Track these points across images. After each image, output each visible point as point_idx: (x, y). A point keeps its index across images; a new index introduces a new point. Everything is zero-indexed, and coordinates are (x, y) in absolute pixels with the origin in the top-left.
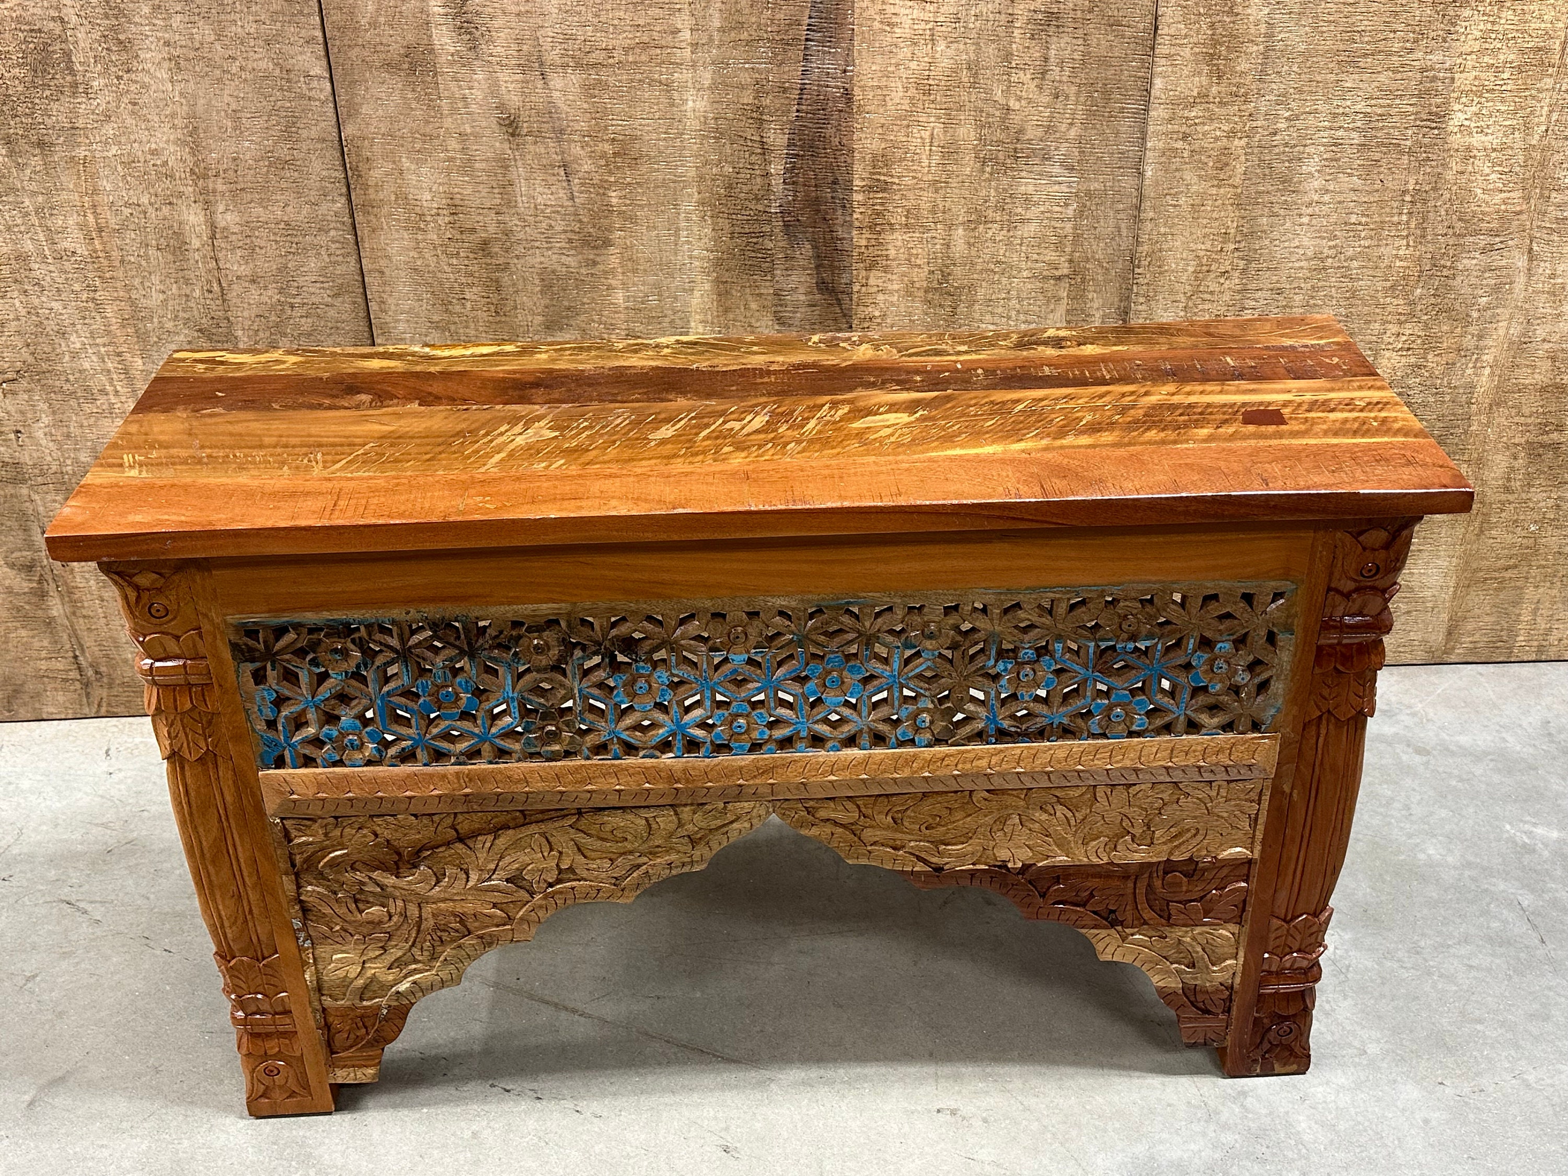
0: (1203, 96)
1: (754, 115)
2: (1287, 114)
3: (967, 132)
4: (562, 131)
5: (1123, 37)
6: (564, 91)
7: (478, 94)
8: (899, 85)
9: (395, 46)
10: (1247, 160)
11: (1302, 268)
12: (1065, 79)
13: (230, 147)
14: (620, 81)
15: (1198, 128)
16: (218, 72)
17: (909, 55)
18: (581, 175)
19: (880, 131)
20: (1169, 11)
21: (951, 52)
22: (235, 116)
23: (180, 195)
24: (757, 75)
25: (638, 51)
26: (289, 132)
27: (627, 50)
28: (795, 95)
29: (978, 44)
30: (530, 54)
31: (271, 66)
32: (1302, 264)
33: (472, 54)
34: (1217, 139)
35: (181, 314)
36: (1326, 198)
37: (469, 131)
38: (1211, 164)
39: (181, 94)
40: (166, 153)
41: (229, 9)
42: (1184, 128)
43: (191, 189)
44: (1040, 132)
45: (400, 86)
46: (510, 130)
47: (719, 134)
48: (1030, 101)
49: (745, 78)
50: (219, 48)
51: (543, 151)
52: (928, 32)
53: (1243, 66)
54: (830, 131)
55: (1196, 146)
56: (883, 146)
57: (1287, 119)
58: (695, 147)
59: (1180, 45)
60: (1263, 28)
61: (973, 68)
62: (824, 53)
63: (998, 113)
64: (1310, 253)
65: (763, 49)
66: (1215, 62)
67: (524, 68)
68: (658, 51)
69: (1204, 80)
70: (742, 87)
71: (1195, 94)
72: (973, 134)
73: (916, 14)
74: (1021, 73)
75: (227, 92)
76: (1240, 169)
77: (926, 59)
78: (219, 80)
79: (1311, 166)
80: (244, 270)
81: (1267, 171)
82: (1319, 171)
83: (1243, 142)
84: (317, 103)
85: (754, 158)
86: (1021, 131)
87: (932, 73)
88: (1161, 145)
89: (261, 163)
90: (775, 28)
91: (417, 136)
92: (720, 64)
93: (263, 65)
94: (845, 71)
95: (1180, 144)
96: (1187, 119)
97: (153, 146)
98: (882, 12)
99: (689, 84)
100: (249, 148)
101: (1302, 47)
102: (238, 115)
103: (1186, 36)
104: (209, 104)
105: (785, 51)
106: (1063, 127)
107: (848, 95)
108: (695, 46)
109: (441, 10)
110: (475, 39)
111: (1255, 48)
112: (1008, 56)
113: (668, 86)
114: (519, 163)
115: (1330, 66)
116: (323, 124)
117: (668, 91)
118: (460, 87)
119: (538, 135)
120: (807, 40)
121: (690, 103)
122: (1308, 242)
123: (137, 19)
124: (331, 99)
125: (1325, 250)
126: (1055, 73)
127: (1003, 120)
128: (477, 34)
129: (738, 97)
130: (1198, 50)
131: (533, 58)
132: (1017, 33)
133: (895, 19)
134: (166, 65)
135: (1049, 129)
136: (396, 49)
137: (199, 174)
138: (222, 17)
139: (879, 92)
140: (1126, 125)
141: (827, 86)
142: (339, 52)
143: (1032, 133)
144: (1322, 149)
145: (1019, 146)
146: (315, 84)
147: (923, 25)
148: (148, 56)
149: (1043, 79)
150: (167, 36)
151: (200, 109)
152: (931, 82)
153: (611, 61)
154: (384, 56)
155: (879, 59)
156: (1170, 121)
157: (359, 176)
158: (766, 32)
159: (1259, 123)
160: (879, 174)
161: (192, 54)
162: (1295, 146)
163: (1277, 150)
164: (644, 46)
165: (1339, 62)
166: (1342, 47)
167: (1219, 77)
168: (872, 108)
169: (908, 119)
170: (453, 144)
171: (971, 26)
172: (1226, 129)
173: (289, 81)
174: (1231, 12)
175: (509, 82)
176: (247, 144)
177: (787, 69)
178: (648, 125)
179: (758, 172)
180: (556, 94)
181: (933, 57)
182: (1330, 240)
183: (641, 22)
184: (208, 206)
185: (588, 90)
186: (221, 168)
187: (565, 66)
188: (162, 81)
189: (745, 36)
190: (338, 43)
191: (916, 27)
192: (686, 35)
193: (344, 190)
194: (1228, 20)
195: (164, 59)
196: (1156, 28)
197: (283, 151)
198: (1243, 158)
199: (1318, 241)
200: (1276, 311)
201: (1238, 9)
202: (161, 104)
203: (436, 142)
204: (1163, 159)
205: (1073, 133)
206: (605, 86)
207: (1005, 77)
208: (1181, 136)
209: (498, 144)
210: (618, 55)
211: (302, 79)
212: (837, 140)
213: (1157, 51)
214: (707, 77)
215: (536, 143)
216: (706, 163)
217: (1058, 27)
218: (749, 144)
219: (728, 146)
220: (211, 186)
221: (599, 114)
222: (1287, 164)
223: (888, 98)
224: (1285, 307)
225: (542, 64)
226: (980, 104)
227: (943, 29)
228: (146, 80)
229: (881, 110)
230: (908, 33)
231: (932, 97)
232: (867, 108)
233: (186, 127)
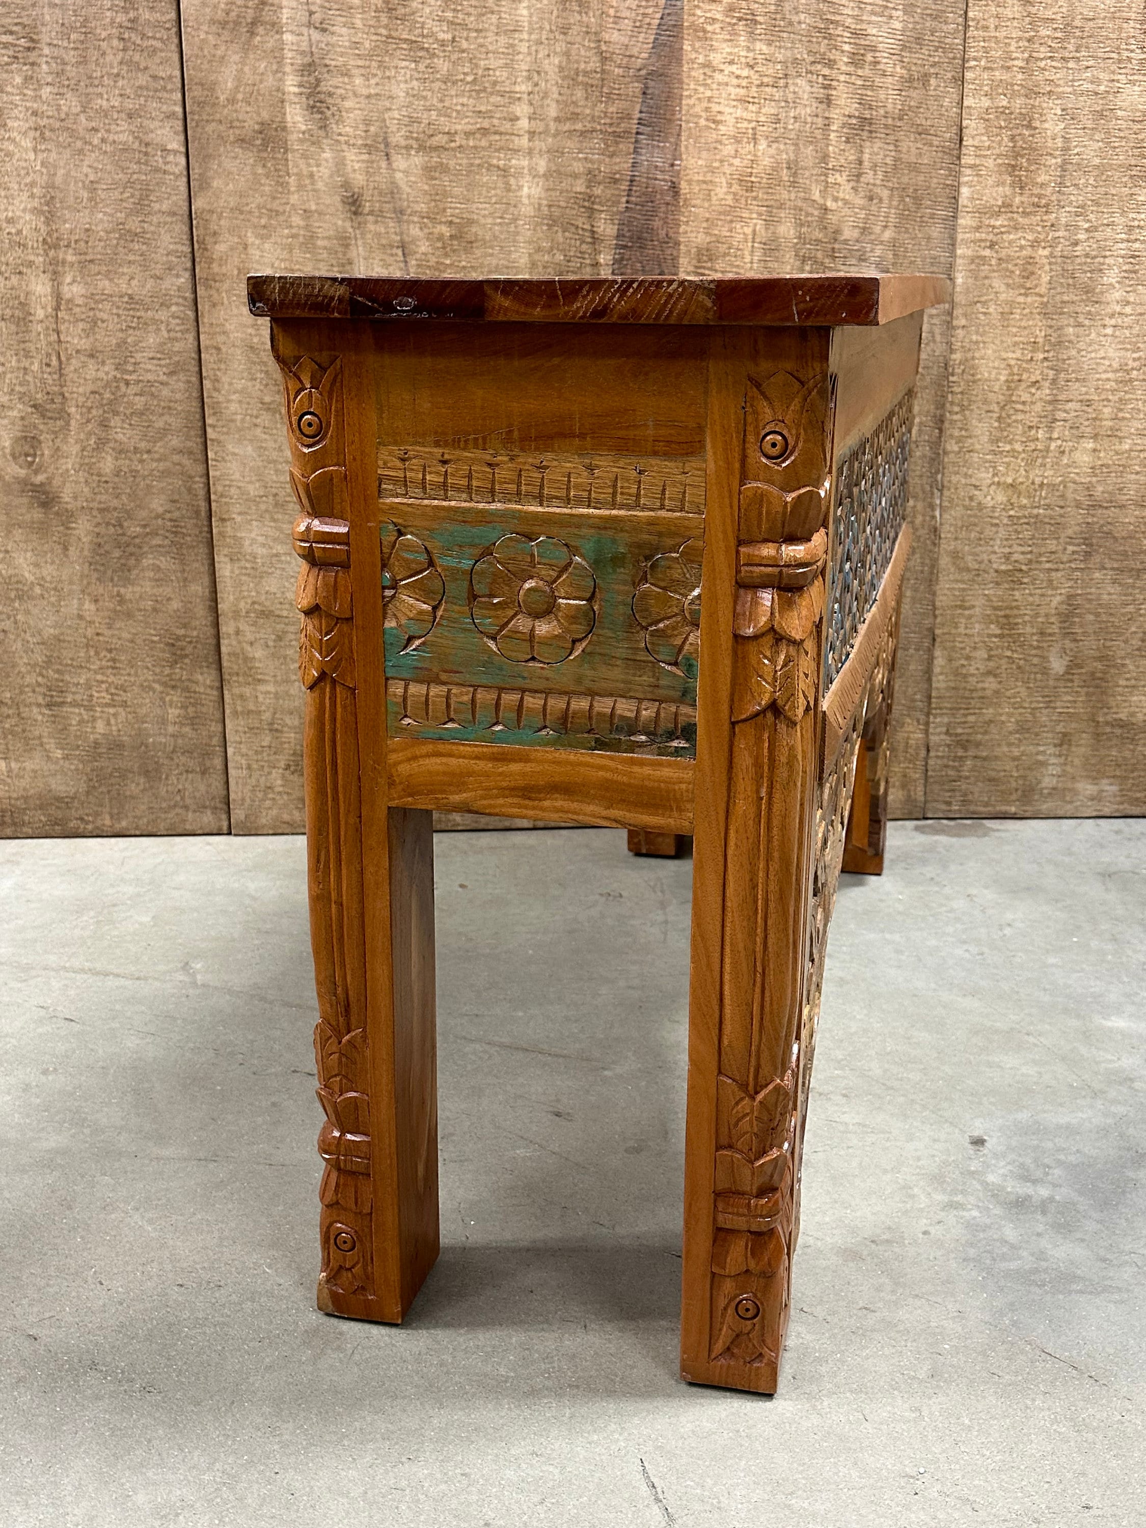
0: (1007, 205)
1: (586, 204)
2: (1086, 226)
3: (787, 230)
4: (402, 212)
5: (931, 145)
6: (406, 172)
7: (324, 171)
8: (723, 180)
9: (251, 123)
10: (1051, 270)
11: (1108, 380)
12: (878, 182)
13: (84, 218)
14: (460, 165)
15: (1004, 236)
16: (79, 144)
17: (733, 152)
18: (418, 256)
19: (705, 225)
20: (973, 124)
21: (772, 151)
22: (92, 187)
23: (31, 264)
24: (590, 165)
25: (478, 136)
26: (141, 206)
27: (468, 134)
28: (624, 186)
29: (796, 145)
30: (377, 135)
31: (131, 138)
32: (1110, 375)
33: (322, 133)
34: (1022, 248)
35: (18, 388)
36: (1128, 310)
37: (313, 208)
38: (1018, 273)
39: (42, 164)
40: (22, 221)
41: (96, 82)
42: (991, 237)
43: (41, 259)
44: (856, 234)
45: (251, 161)
46: (353, 209)
47: (553, 222)
48: (846, 202)
49: (578, 167)
50: (84, 120)
51: (383, 230)
52: (750, 131)
53: (1042, 178)
54: (657, 223)
55: (1003, 254)
56: (708, 239)
57: (1087, 230)
58: (529, 233)
59: (985, 156)
60: (1059, 142)
61: (793, 167)
62: (653, 146)
63: (816, 213)
64: (1116, 365)
65: (597, 142)
66: (1017, 173)
67: (369, 148)
68: (497, 137)
69: (1008, 190)
70: (576, 176)
71: (1000, 203)
72: (792, 232)
73: (739, 113)
74: (837, 175)
75: (86, 163)
76: (1045, 279)
77: (749, 157)
78: (81, 152)
79: (1112, 277)
80: (84, 344)
81: (1071, 281)
82: (1118, 282)
83: (1046, 252)
84: (172, 177)
85: (584, 247)
86: (837, 232)
87: (754, 171)
88: (969, 253)
89: (112, 235)
90: (608, 121)
91: (264, 211)
92: (555, 153)
93: (123, 137)
94: (672, 165)
95: (987, 252)
96: (994, 227)
97: (10, 214)
98: (707, 109)
99: (526, 171)
100: (101, 220)
101: (1097, 161)
102: (95, 186)
103: (989, 148)
104: (68, 174)
105: (617, 143)
106: (877, 229)
107: (674, 188)
108: (532, 134)
109: (296, 90)
110: (326, 119)
111: (1054, 161)
112: (825, 158)
113: (504, 172)
114: (360, 242)
115: (1124, 180)
116: (174, 198)
117: (505, 176)
118: (309, 165)
119: (379, 215)
120: (638, 133)
121: (526, 190)
122: (1113, 354)
123: (9, 89)
124: (185, 173)
125: (1130, 362)
126: (869, 177)
127: (821, 219)
128: (329, 113)
129: (572, 185)
130: (1000, 161)
131: (380, 139)
132: (833, 136)
133: (719, 118)
134: (32, 134)
135: (864, 230)
136: (251, 124)
137: (51, 244)
138: (90, 90)
139: (704, 186)
140: (936, 231)
141: (656, 179)
142: (197, 126)
143: (848, 233)
144: (1121, 260)
145: (837, 246)
146: (171, 158)
147: (745, 125)
148: (16, 125)
149: (858, 181)
150: (35, 105)
151: (58, 180)
152: (753, 179)
153: (453, 145)
154: (237, 132)
155: (704, 154)
156: (978, 228)
157: (206, 249)
158: (599, 124)
159: (1060, 234)
160: (704, 268)
161: (58, 124)
162: (1095, 257)
163: (1078, 260)
164: (484, 132)
165: (1131, 177)
166: (1133, 162)
167: (1021, 188)
168: (698, 202)
169: (731, 214)
170: (297, 220)
171: (790, 127)
172: (1030, 238)
173: (146, 154)
174: (1029, 126)
175: (354, 160)
176: (100, 215)
177: (618, 160)
178: (485, 209)
179: (588, 261)
180: (399, 175)
181: (755, 155)
182: (1134, 352)
183: (483, 108)
184: (56, 277)
185: (429, 171)
186: (73, 238)
187: (408, 148)
188: (26, 150)
189: (579, 126)
190: (196, 117)
191: (739, 125)
192: (524, 124)
193: (189, 265)
194: (1027, 133)
195: (30, 128)
196: (961, 140)
197: (133, 224)
198: (1047, 268)
199: (1122, 353)
200: (1086, 423)
201: (1037, 124)
202: (23, 172)
203: (281, 218)
204: (973, 267)
205: (888, 235)
206: (445, 169)
207: (823, 178)
208: (988, 244)
209: (340, 223)
210: (459, 140)
211: (159, 153)
212: (664, 232)
213: (963, 161)
214: (542, 165)
215: (376, 222)
216: (539, 250)
217: (871, 132)
218: (581, 232)
219: (560, 234)
220: (61, 256)
221: (438, 196)
222: (1089, 275)
223: (712, 193)
224: (1095, 419)
225: (387, 145)
226: (800, 203)
227: (765, 128)
228: (11, 148)
229: (706, 205)
230: (732, 131)
231: (754, 194)
232: (694, 202)
233: (44, 196)
